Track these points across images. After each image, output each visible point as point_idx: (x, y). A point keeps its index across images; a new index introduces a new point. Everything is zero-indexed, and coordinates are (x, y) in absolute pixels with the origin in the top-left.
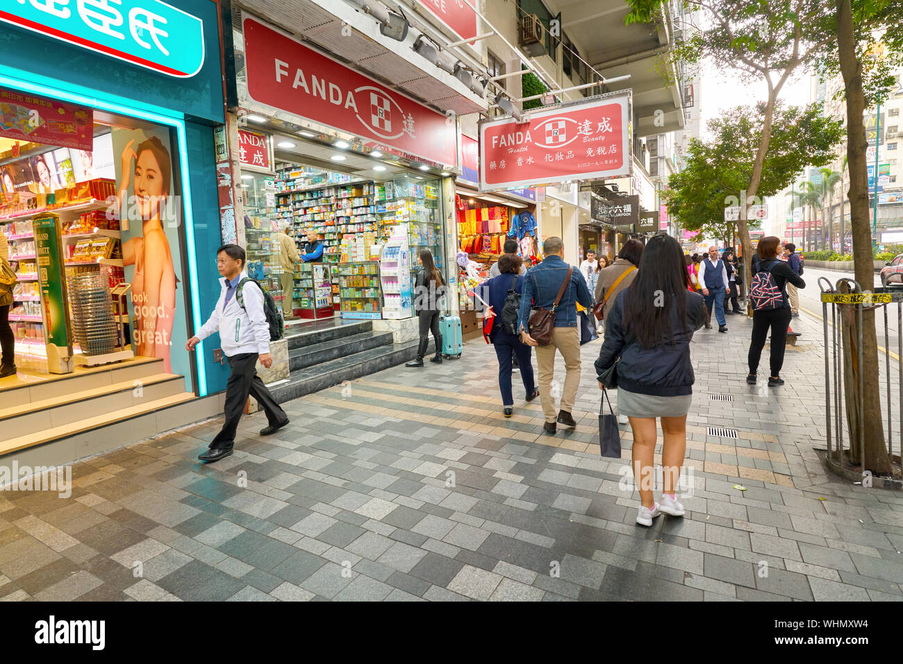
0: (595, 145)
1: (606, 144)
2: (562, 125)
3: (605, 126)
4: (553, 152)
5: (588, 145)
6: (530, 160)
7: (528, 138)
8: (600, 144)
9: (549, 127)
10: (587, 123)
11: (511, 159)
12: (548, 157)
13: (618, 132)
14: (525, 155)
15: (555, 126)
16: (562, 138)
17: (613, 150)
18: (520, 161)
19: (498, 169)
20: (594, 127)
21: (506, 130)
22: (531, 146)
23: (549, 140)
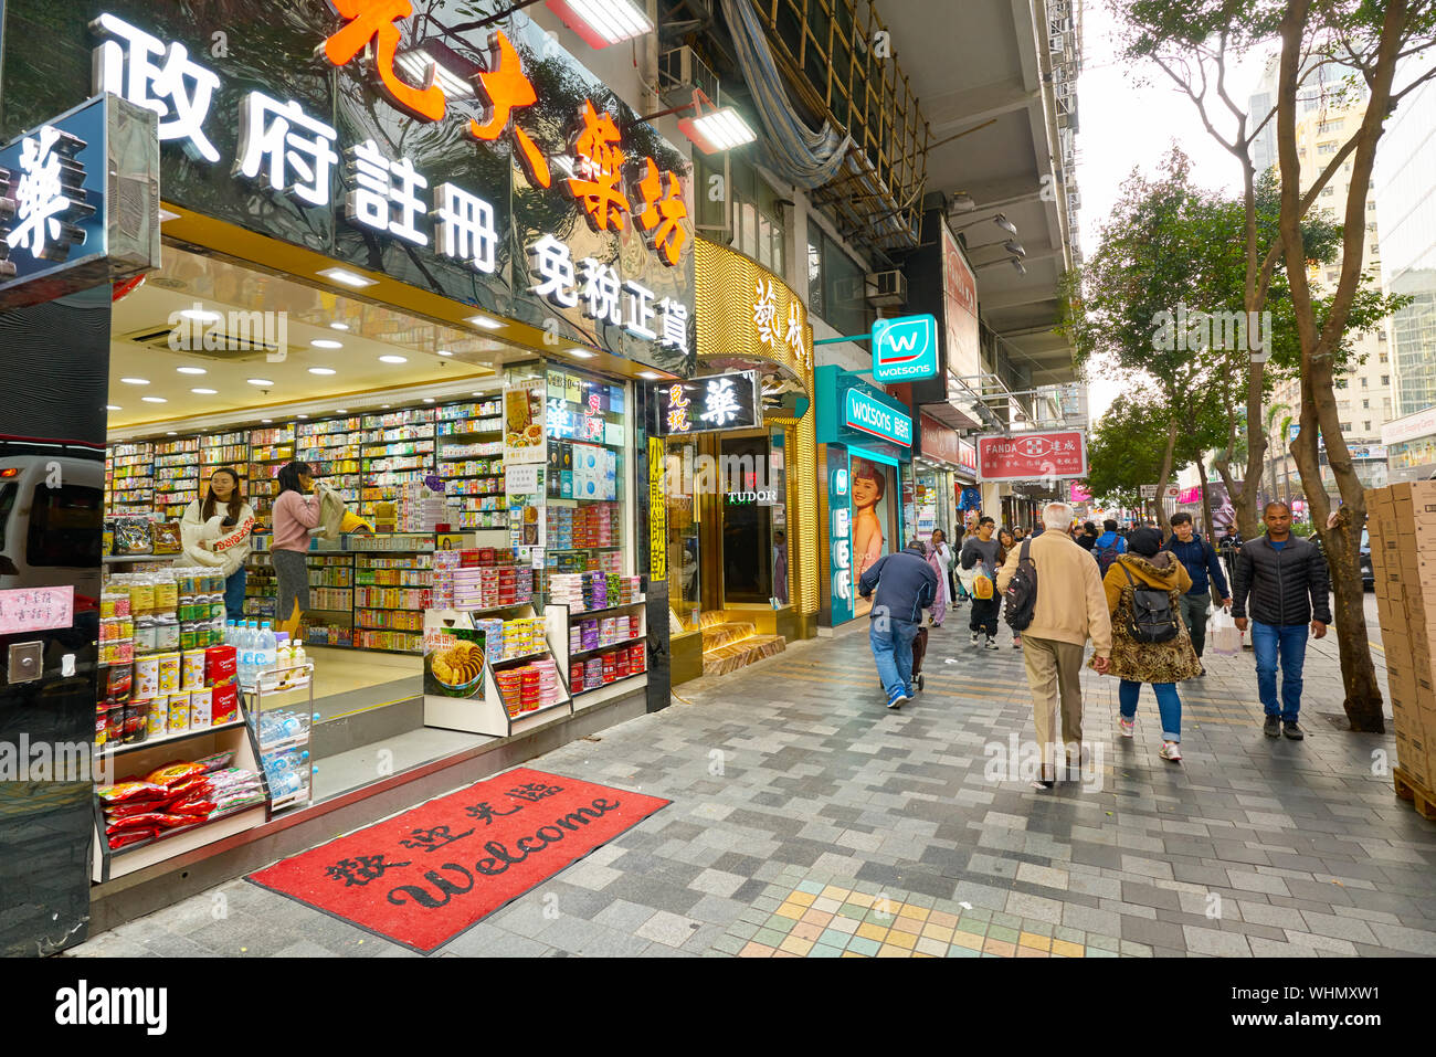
0: (1063, 457)
1: (1071, 457)
2: (1039, 442)
3: (1069, 445)
4: (1033, 460)
5: (1059, 457)
6: (1016, 463)
7: (1014, 448)
8: (1066, 457)
9: (1029, 443)
10: (1057, 443)
11: (1001, 462)
12: (1029, 462)
13: (1079, 451)
14: (1012, 460)
15: (1034, 442)
16: (1040, 451)
17: (1076, 461)
18: (1008, 464)
19: (991, 468)
20: (1062, 446)
21: (997, 442)
22: (1016, 454)
23: (1030, 451)
